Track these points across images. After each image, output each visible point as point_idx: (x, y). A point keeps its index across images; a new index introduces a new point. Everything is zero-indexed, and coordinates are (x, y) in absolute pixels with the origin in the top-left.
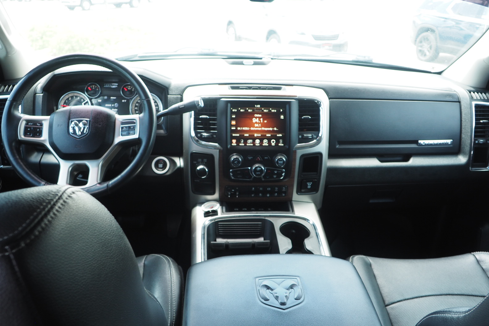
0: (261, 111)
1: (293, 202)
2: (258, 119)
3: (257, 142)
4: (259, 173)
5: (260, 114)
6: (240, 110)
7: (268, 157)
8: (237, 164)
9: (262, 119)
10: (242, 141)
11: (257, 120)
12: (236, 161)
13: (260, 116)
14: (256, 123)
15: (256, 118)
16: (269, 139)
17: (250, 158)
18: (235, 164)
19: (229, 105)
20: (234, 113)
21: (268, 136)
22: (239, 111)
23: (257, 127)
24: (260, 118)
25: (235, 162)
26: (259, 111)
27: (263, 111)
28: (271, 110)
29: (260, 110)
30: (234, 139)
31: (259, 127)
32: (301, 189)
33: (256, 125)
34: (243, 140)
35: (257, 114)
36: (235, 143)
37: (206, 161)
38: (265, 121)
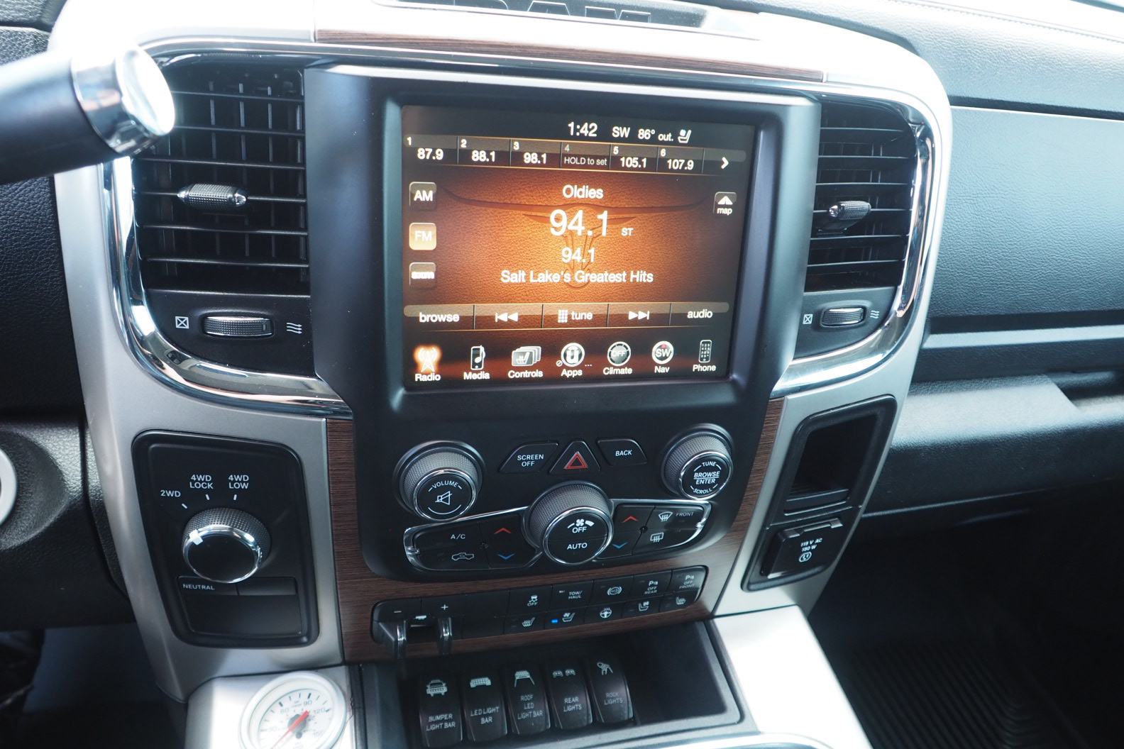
0: (603, 162)
1: (719, 623)
2: (580, 214)
3: (573, 354)
4: (584, 545)
5: (593, 181)
6: (467, 153)
7: (630, 446)
8: (449, 509)
9: (604, 216)
10: (477, 355)
11: (577, 223)
12: (442, 490)
13: (597, 194)
14: (569, 237)
15: (571, 205)
16: (641, 340)
17: (528, 460)
18: (441, 507)
19: (392, 113)
20: (426, 171)
21: (636, 321)
22: (458, 158)
23: (572, 267)
24: (595, 206)
25: (440, 499)
26: (591, 162)
27: (615, 162)
28: (664, 161)
29: (596, 157)
30: (427, 343)
31: (587, 268)
32: (765, 571)
33: (571, 255)
34: (482, 349)
35: (580, 179)
36: (433, 369)
37: (245, 486)
38: (626, 231)
